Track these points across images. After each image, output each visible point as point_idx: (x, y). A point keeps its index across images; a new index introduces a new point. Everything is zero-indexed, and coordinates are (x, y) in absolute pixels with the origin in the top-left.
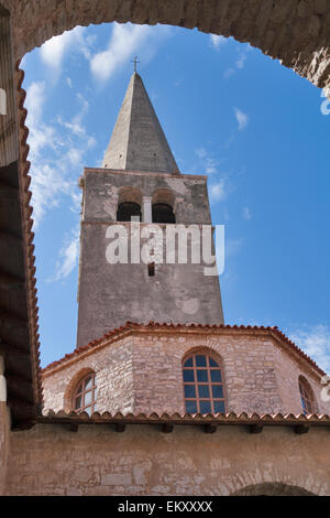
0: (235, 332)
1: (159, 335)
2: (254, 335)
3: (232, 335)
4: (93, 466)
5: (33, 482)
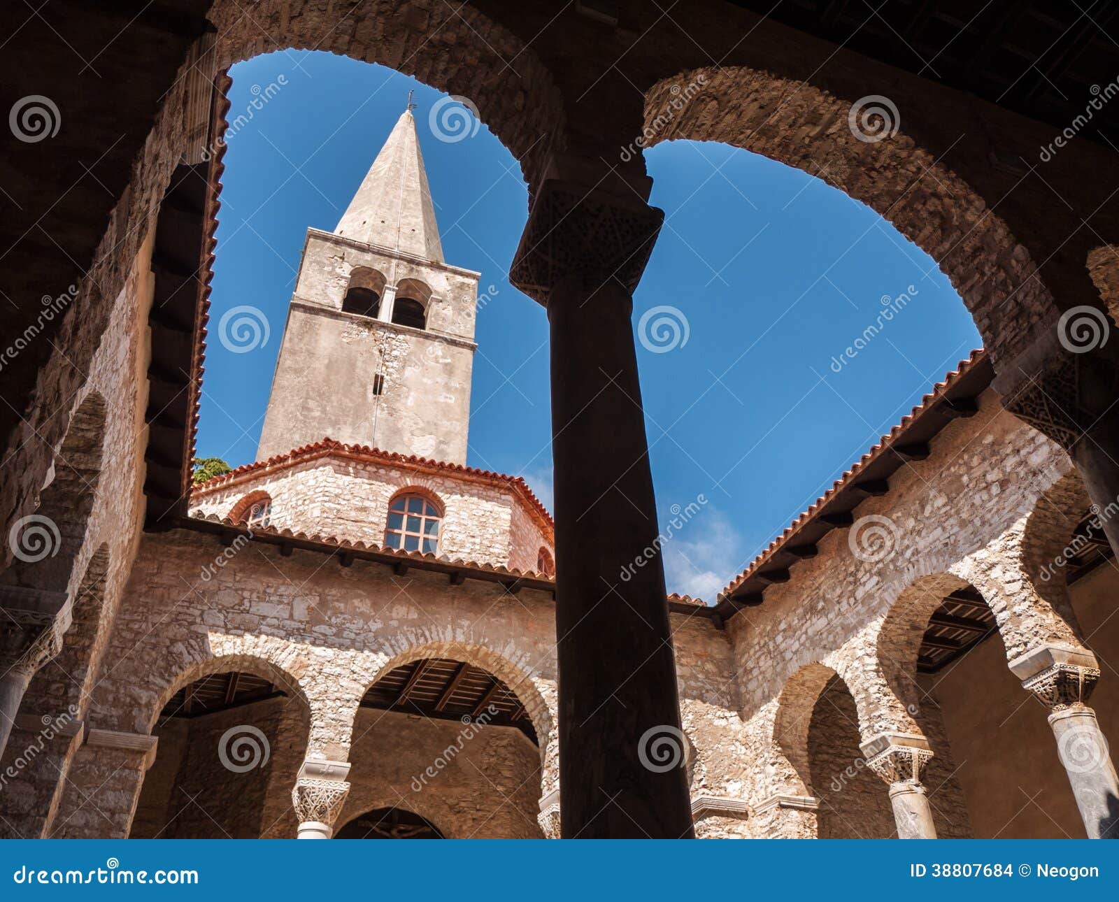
1: (366, 463)
2: (491, 485)
4: (243, 590)
5: (163, 596)
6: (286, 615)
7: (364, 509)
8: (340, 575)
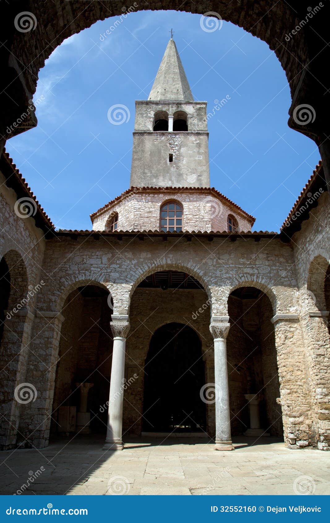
0: (190, 191)
2: (201, 193)
3: (190, 193)
4: (83, 255)
5: (55, 262)
6: (100, 263)
7: (150, 212)
8: (119, 244)
